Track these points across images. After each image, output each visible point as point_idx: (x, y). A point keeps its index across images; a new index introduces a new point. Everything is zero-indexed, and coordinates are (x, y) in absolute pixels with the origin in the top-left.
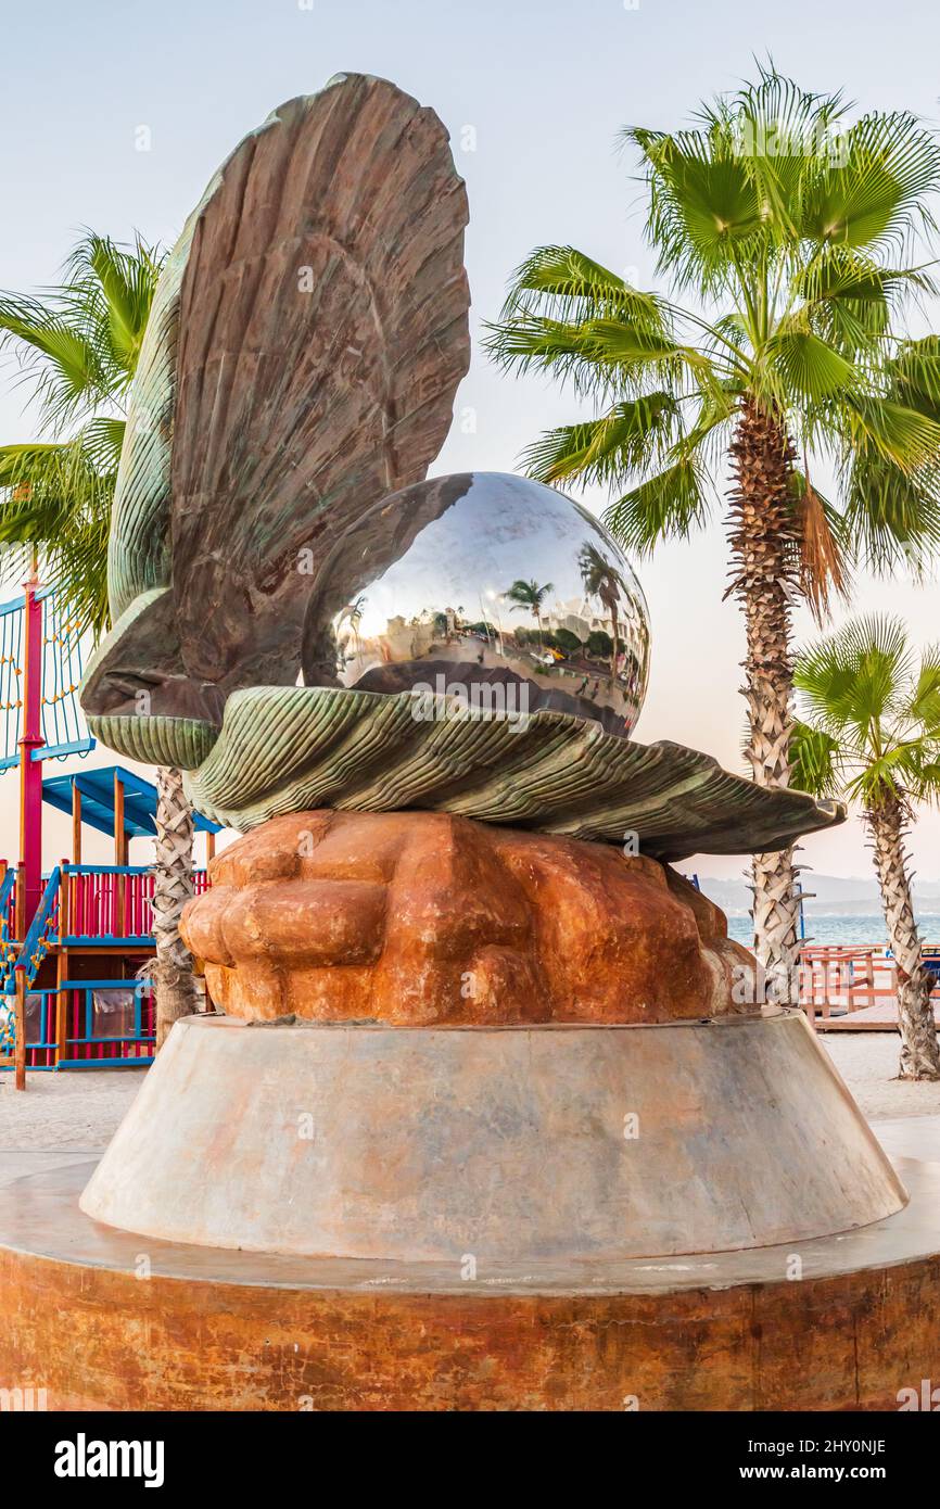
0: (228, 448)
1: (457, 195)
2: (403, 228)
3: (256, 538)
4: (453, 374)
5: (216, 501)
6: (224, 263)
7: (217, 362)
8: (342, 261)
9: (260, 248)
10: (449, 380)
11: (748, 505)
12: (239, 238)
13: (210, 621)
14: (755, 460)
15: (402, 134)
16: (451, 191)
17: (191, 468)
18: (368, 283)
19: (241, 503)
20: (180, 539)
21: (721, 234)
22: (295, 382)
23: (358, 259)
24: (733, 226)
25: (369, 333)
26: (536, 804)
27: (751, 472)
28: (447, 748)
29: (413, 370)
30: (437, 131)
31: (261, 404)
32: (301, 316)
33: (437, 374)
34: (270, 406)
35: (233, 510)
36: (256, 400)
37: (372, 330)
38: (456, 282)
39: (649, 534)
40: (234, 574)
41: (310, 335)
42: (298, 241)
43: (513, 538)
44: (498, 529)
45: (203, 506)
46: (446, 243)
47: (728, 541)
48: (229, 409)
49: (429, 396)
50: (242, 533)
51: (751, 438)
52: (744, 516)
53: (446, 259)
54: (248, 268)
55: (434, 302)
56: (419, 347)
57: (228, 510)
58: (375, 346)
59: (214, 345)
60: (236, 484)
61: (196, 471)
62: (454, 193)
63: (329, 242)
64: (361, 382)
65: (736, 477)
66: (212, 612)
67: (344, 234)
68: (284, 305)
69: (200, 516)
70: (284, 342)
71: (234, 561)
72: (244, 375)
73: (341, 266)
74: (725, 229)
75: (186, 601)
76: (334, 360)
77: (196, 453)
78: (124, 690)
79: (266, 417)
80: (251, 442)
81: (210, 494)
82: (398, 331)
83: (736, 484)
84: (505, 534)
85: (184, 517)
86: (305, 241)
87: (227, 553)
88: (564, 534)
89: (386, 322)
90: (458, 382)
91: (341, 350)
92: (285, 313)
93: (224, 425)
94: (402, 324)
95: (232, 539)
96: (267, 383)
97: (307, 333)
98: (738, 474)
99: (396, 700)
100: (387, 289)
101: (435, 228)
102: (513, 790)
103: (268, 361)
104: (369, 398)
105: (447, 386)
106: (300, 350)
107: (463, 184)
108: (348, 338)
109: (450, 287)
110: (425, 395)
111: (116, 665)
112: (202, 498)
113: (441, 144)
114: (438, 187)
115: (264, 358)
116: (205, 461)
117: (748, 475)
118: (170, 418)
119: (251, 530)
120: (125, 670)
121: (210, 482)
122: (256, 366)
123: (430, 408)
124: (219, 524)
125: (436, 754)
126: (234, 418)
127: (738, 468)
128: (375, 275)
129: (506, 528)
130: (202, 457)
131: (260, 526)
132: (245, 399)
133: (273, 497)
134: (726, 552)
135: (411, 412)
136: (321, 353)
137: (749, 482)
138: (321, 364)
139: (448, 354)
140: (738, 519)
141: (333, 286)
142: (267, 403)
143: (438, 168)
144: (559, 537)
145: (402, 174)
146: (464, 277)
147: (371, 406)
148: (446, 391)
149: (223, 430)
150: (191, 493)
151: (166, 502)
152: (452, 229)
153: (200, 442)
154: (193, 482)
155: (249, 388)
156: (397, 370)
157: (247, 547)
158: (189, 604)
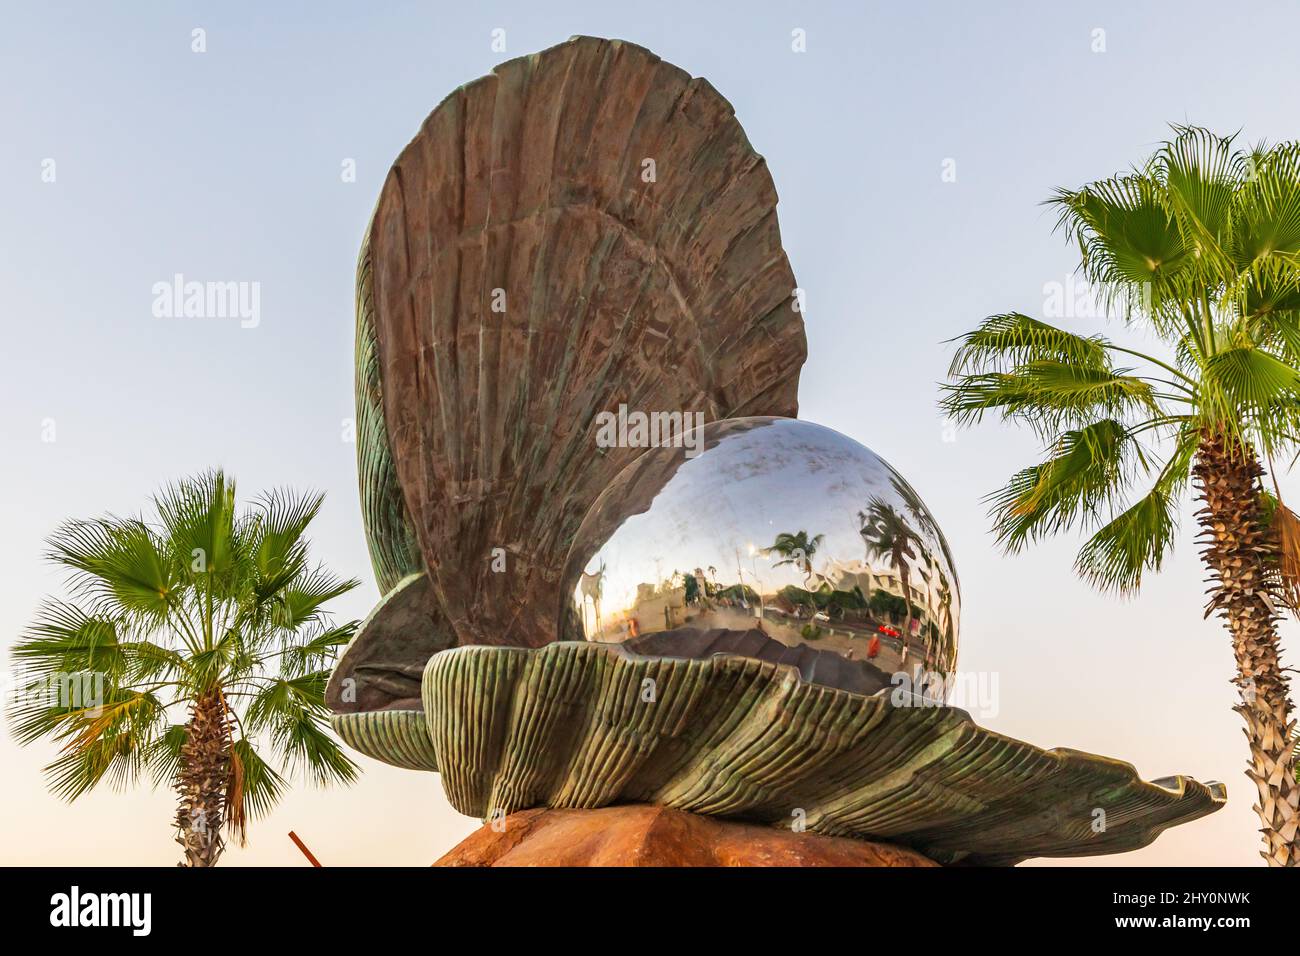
0: (507, 432)
1: (757, 173)
2: (699, 208)
3: (565, 531)
4: (789, 360)
5: (501, 487)
6: (455, 228)
7: (474, 339)
8: (620, 236)
9: (504, 215)
10: (786, 368)
11: (1218, 522)
12: (468, 200)
13: (517, 619)
14: (1219, 479)
15: (675, 106)
16: (750, 168)
17: (459, 452)
18: (662, 262)
19: (537, 493)
20: (462, 529)
21: (1154, 272)
22: (582, 362)
23: (644, 236)
24: (1164, 263)
25: (672, 315)
26: (751, 788)
27: (1216, 490)
28: (619, 715)
29: (740, 358)
30: (716, 103)
31: (540, 384)
32: (575, 292)
33: (770, 360)
34: (554, 387)
35: (527, 499)
36: (533, 380)
37: (676, 312)
38: (775, 264)
39: (1133, 565)
40: (544, 570)
41: (592, 314)
42: (557, 212)
43: (754, 474)
44: (738, 466)
45: (484, 494)
46: (755, 223)
47: (1202, 559)
48: (500, 388)
49: (764, 384)
50: (546, 525)
51: (1212, 458)
52: (1215, 533)
53: (760, 241)
54: (493, 239)
55: (753, 285)
56: (743, 332)
57: (520, 499)
58: (685, 329)
59: (464, 318)
60: (524, 470)
61: (468, 455)
62: (752, 171)
63: (599, 215)
64: (675, 367)
65: (1202, 497)
66: (519, 609)
67: (618, 208)
68: (552, 281)
69: (483, 504)
70: (559, 319)
71: (541, 555)
72: (512, 352)
73: (619, 242)
74: (1157, 267)
75: (482, 596)
76: (632, 342)
77: (463, 435)
78: (386, 689)
79: (551, 399)
80: (533, 424)
81: (492, 481)
82: (712, 315)
83: (1204, 504)
84: (747, 471)
85: (461, 506)
86: (565, 212)
87: (530, 546)
88: (820, 467)
89: (696, 305)
90: (798, 370)
91: (638, 332)
92: (554, 288)
93: (496, 405)
94: (716, 308)
95: (533, 531)
96: (544, 359)
97: (589, 311)
98: (1204, 494)
99: (543, 655)
100: (689, 270)
101: (738, 207)
102: (718, 769)
103: (542, 338)
104: (688, 385)
105: (784, 374)
106: (583, 329)
107: (762, 161)
108: (647, 319)
109: (770, 269)
110: (760, 383)
111: (369, 659)
112: (482, 485)
113: (725, 117)
114: (733, 166)
115: (536, 337)
116: (478, 444)
117: (1214, 494)
118: (376, 379)
119: (558, 522)
120: (382, 666)
121: (490, 468)
122: (528, 345)
123: (771, 397)
124: (511, 515)
125: (610, 725)
126: (507, 399)
127: (1203, 489)
128: (671, 255)
129: (746, 465)
130: (473, 440)
131: (568, 518)
132: (519, 378)
133: (580, 487)
134: (1203, 570)
135: (746, 401)
136: (612, 333)
137: (1215, 501)
138: (615, 346)
139: (780, 340)
140: (1211, 537)
141: (614, 261)
142: (548, 384)
143: (731, 145)
144: (813, 472)
145: (682, 149)
146: (784, 258)
147: (695, 394)
148: (784, 381)
149: (496, 412)
150: (466, 479)
151: (391, 474)
152: (759, 208)
153: (467, 424)
154: (467, 466)
155: (521, 366)
156: (720, 355)
157: (555, 539)
158: (486, 601)
